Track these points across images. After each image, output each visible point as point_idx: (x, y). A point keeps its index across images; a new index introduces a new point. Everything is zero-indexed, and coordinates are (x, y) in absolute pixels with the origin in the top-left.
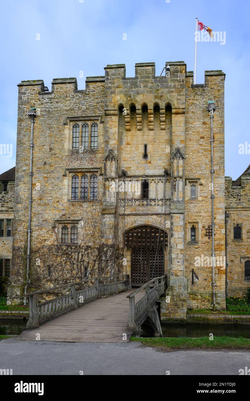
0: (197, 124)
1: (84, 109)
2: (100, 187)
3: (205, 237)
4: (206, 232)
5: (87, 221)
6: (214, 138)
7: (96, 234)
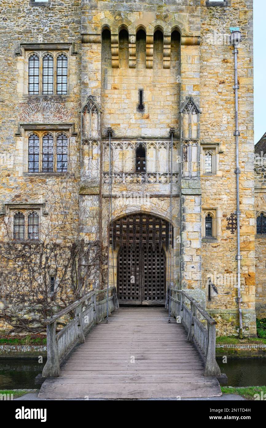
0: (215, 62)
1: (46, 32)
2: (72, 153)
3: (227, 231)
4: (229, 224)
5: (53, 205)
6: (238, 83)
7: (68, 226)
